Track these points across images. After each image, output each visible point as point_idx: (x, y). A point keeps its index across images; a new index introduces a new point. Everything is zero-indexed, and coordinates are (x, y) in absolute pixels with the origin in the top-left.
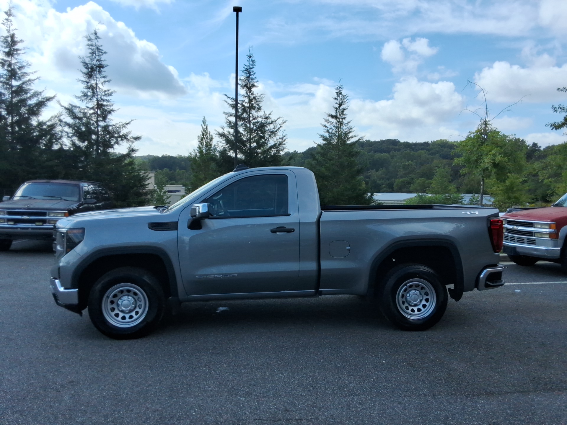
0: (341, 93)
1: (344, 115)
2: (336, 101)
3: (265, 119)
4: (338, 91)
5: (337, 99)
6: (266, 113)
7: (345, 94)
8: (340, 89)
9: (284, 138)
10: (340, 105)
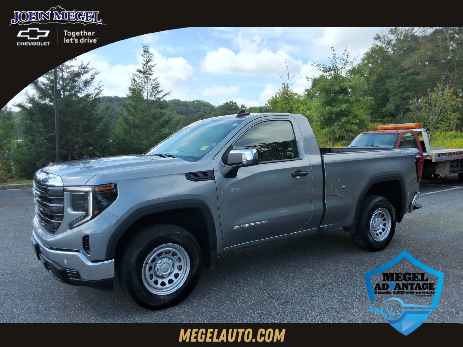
0: (148, 51)
1: (152, 71)
2: (143, 58)
3: (81, 68)
4: (144, 49)
5: (144, 57)
6: (83, 63)
7: (151, 53)
8: (147, 48)
9: (101, 89)
10: (148, 62)
